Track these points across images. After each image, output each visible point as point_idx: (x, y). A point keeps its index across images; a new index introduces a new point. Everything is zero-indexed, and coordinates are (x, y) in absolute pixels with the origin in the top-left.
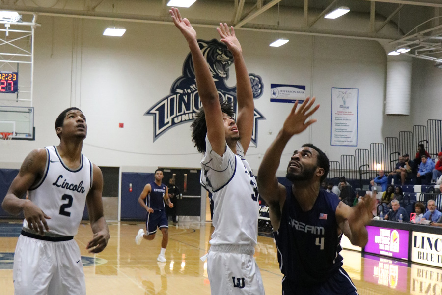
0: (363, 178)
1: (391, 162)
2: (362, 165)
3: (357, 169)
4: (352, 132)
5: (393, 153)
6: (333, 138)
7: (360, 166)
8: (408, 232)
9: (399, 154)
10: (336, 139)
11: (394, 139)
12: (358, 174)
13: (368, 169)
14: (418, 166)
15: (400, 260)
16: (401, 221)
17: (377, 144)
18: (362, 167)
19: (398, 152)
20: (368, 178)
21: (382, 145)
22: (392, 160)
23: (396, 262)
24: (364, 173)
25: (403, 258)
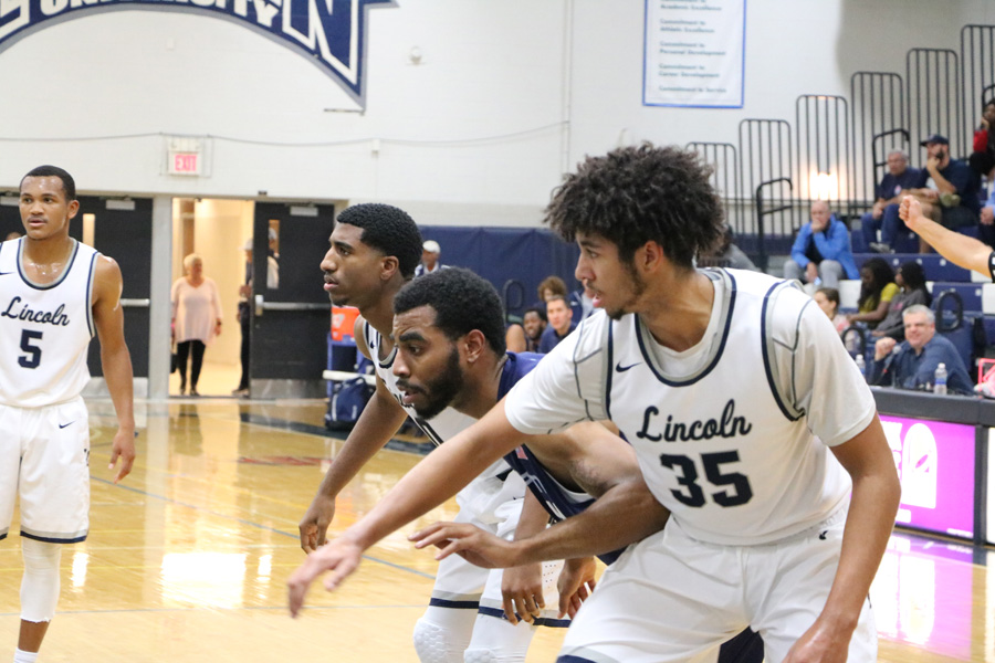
0: (767, 230)
1: (875, 166)
2: (766, 178)
3: (747, 195)
4: (723, 54)
5: (883, 135)
6: (654, 80)
7: (757, 183)
8: (971, 430)
9: (906, 135)
10: (666, 82)
11: (886, 79)
12: (748, 214)
13: (787, 196)
14: (979, 182)
15: (941, 536)
16: (940, 391)
17: (822, 100)
18: (766, 189)
19: (902, 131)
20: (788, 231)
21: (841, 103)
22: (879, 160)
23: (930, 544)
24: (772, 212)
25: (951, 531)
